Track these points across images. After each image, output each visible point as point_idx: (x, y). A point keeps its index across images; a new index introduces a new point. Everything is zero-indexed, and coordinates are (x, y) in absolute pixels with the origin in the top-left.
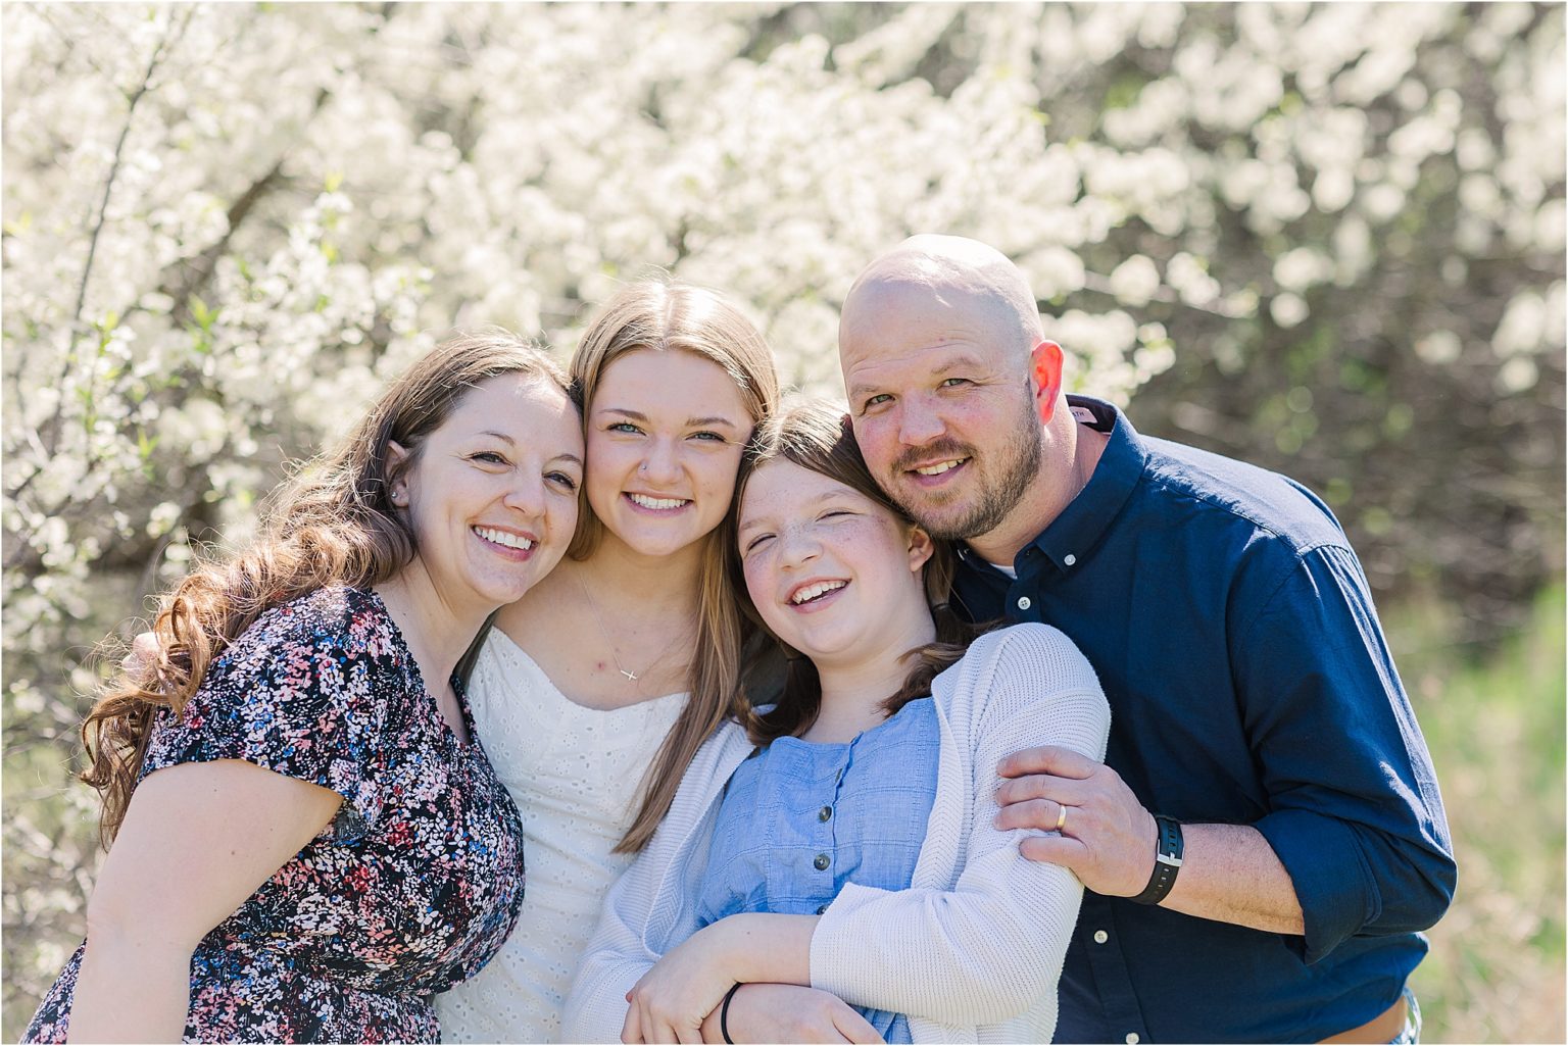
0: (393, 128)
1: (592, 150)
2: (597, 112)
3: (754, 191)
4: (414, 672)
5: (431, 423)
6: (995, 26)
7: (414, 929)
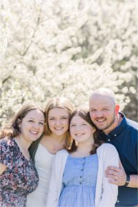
0: (25, 71)
1: (52, 74)
2: (52, 69)
3: (74, 79)
4: (19, 149)
5: (23, 117)
6: (106, 56)
7: (18, 183)
